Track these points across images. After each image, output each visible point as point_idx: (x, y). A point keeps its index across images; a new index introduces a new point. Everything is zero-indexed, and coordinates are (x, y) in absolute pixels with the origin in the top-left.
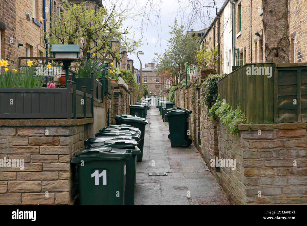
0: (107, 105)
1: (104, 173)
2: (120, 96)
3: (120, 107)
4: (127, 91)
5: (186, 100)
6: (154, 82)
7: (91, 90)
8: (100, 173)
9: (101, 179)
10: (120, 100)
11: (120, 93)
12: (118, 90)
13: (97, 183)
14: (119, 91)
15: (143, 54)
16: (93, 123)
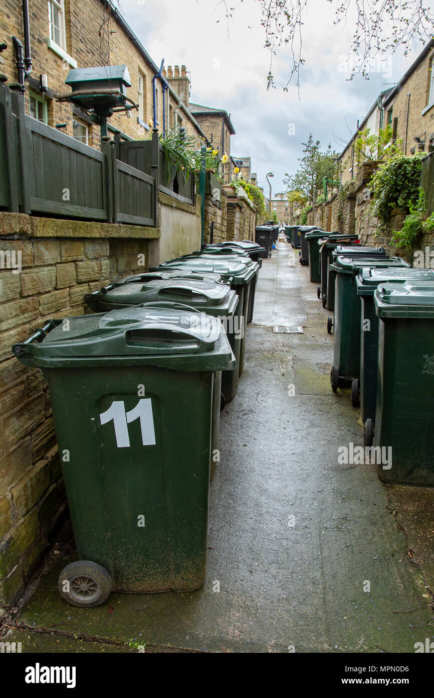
0: (210, 214)
1: (144, 410)
2: (238, 209)
3: (237, 225)
4: (251, 209)
5: (325, 220)
6: (283, 212)
7: (153, 167)
8: (128, 408)
9: (135, 428)
10: (238, 215)
11: (237, 204)
12: (235, 199)
13: (123, 440)
14: (235, 201)
15: (273, 176)
16: (157, 239)
